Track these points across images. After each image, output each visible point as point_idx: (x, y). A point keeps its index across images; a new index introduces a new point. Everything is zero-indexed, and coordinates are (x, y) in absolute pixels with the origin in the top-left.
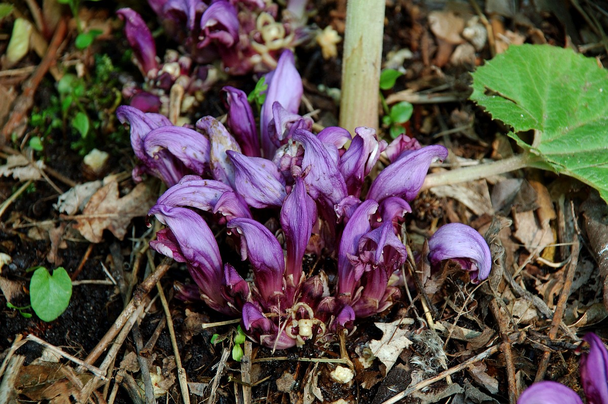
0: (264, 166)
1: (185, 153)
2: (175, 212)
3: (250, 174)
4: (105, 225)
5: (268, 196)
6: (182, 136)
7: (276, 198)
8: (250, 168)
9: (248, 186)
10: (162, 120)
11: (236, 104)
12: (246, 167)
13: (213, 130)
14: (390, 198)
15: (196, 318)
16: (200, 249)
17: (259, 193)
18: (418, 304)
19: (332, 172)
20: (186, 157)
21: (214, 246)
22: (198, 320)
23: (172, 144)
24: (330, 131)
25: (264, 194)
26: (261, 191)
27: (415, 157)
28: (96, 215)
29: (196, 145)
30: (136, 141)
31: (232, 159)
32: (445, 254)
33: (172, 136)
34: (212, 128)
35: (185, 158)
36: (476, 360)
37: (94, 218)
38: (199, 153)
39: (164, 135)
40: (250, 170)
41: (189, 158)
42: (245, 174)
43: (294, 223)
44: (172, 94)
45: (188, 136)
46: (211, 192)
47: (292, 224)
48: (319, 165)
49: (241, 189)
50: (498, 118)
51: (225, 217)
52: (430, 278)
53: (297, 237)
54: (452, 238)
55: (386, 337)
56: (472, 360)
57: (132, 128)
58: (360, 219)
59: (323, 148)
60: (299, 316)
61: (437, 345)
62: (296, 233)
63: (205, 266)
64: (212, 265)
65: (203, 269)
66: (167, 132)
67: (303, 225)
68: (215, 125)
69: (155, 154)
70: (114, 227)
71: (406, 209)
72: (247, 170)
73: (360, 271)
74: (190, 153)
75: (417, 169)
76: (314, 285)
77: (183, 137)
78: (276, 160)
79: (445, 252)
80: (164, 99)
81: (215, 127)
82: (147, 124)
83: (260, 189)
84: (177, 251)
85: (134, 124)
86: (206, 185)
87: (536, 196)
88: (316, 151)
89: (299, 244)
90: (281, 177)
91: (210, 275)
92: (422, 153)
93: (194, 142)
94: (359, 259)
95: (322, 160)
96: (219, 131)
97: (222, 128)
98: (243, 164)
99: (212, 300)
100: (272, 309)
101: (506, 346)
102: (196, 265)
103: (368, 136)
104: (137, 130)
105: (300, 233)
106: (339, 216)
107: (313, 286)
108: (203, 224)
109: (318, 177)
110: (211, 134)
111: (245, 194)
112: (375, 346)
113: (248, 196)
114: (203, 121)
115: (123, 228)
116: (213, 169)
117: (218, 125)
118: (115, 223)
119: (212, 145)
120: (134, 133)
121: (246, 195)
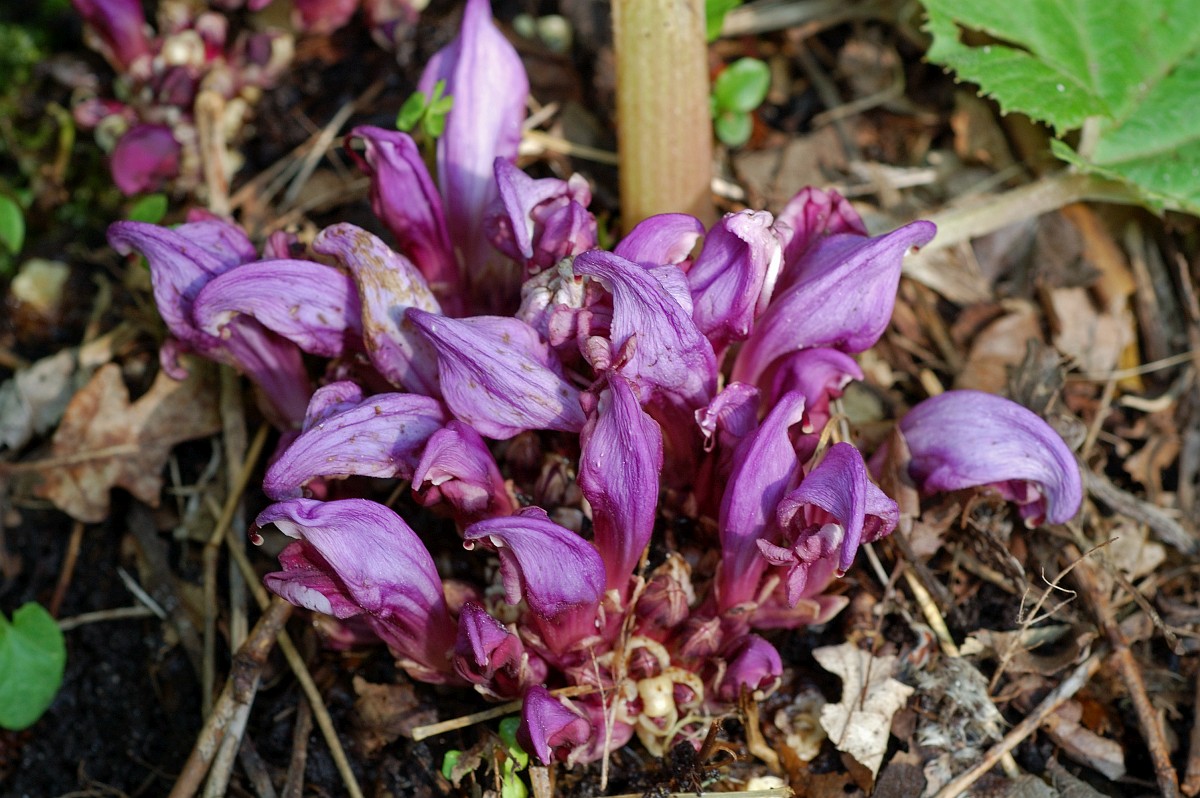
0: (506, 339)
1: (298, 321)
2: (327, 517)
3: (480, 370)
4: (111, 474)
5: (532, 415)
6: (284, 281)
7: (551, 417)
8: (481, 357)
9: (479, 395)
10: (222, 235)
11: (391, 167)
12: (469, 353)
13: (361, 257)
14: (808, 353)
15: (384, 698)
16: (395, 582)
17: (508, 408)
18: (902, 585)
19: (687, 343)
20: (302, 329)
21: (424, 566)
22: (390, 703)
23: (263, 306)
24: (655, 227)
25: (522, 411)
26: (513, 404)
27: (868, 260)
28: (84, 455)
29: (321, 295)
30: (169, 302)
31: (426, 334)
32: (964, 477)
33: (263, 286)
34: (358, 253)
35: (300, 334)
36: (1059, 700)
37: (80, 465)
38: (330, 310)
39: (242, 288)
40: (481, 362)
41: (310, 331)
42: (465, 368)
43: (619, 488)
44: (202, 119)
45: (299, 279)
46: (390, 425)
47: (613, 490)
48: (656, 333)
49: (459, 403)
50: (1015, 109)
51: (439, 487)
52: (920, 519)
53: (629, 518)
54: (974, 432)
55: (851, 690)
56: (1051, 703)
57: (155, 273)
58: (773, 446)
59: (662, 294)
60: (637, 674)
61: (975, 692)
62: (626, 510)
63: (406, 609)
64: (423, 604)
65: (402, 616)
66: (247, 278)
67: (642, 492)
68: (363, 246)
69: (221, 328)
70: (132, 478)
71: (850, 374)
72: (471, 360)
73: (800, 584)
74: (310, 316)
75: (873, 287)
76: (669, 602)
77: (287, 284)
78: (531, 316)
79: (962, 470)
80: (184, 133)
81: (364, 251)
82: (194, 260)
83: (510, 402)
84: (336, 590)
85: (157, 261)
86: (378, 413)
87: (1080, 238)
88: (644, 302)
89: (634, 530)
90: (550, 354)
91: (419, 625)
92: (887, 249)
93: (317, 289)
94: (795, 554)
95: (662, 320)
96: (376, 257)
97: (383, 251)
98: (460, 348)
99: (425, 666)
100: (578, 676)
101: (1123, 654)
102: (385, 613)
103: (758, 232)
104: (168, 276)
105: (635, 509)
106: (707, 434)
107: (666, 604)
108: (395, 521)
109: (654, 358)
110: (356, 268)
111: (472, 413)
112: (834, 721)
113: (479, 418)
114: (330, 236)
115: (151, 474)
116: (373, 351)
117: (372, 245)
118: (132, 468)
119: (363, 294)
120: (163, 284)
121: (476, 417)
